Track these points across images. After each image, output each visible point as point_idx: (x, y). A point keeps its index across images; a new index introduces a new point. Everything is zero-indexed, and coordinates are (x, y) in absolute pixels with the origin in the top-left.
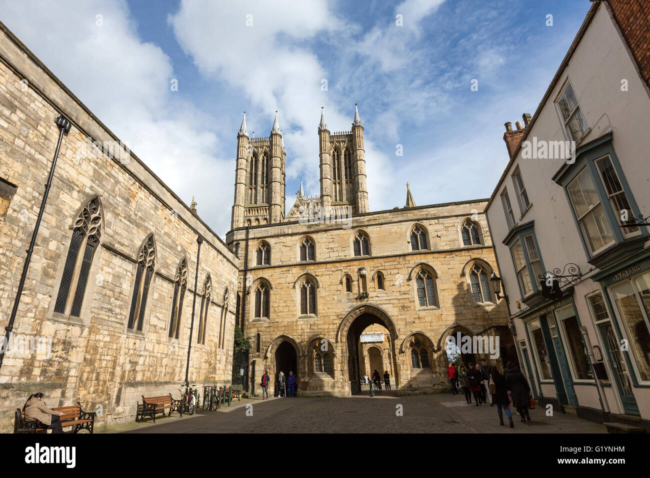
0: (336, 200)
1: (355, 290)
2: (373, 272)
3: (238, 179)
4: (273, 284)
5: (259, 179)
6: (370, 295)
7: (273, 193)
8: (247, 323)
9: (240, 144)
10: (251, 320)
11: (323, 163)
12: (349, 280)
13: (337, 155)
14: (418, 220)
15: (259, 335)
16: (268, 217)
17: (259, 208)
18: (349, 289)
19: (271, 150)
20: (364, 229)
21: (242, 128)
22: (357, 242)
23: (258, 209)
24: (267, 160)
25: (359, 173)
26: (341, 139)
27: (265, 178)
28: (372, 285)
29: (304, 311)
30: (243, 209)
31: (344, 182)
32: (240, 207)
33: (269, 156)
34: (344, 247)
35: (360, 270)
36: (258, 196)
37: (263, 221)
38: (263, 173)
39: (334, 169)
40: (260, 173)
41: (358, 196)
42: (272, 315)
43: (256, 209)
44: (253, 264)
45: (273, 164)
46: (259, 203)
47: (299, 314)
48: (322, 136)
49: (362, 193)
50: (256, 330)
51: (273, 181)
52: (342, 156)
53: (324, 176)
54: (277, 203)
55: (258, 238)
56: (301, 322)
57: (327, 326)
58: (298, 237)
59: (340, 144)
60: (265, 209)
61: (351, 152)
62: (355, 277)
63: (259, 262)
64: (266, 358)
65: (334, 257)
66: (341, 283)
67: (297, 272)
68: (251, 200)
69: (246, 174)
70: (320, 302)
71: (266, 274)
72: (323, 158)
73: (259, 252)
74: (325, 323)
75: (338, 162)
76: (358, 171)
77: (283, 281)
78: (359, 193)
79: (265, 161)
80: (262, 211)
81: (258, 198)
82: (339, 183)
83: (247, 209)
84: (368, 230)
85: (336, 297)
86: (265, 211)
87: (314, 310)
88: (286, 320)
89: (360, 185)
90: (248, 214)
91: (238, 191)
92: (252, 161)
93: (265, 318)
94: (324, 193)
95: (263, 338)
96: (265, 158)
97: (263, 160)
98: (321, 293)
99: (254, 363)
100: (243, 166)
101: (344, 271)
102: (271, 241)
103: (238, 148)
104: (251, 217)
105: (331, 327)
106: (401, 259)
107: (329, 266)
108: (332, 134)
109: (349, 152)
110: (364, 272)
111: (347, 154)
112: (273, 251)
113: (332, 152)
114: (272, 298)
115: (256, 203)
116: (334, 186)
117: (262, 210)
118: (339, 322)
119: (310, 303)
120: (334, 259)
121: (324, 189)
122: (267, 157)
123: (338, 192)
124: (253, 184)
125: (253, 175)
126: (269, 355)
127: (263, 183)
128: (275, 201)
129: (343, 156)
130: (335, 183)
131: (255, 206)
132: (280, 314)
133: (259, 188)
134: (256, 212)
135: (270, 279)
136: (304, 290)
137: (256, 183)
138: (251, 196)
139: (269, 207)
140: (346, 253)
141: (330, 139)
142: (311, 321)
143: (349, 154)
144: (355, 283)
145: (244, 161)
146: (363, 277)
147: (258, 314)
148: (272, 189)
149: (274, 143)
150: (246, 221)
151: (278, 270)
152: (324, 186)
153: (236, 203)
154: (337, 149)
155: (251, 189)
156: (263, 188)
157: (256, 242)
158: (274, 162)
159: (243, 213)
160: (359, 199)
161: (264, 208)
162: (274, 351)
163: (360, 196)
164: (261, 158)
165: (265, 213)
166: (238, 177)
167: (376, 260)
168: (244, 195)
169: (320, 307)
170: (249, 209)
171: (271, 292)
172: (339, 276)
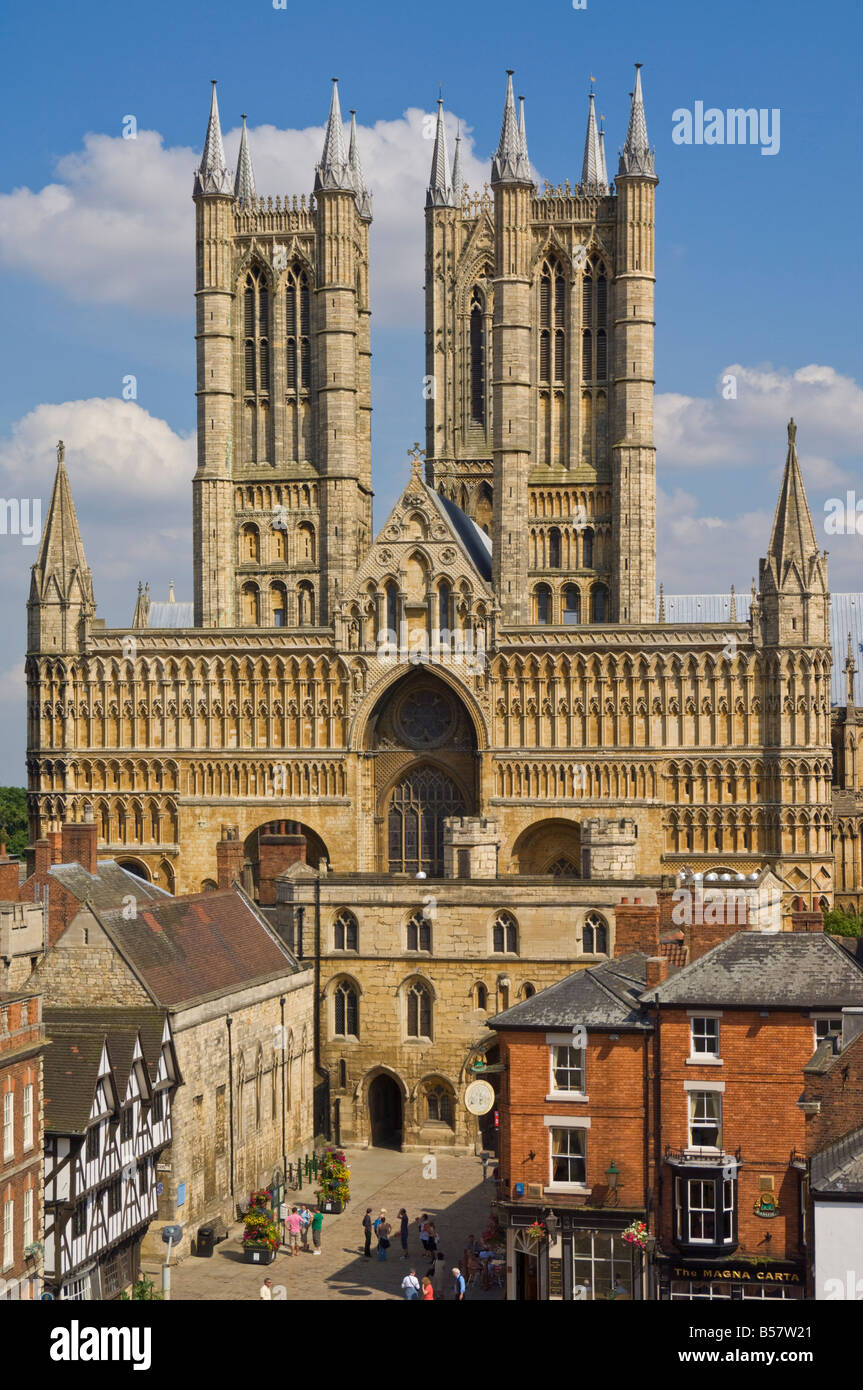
0: (548, 461)
1: (492, 1006)
2: (520, 983)
3: (208, 377)
4: (364, 985)
5: (280, 368)
7: (331, 432)
8: (323, 1043)
9: (206, 226)
10: (330, 1040)
11: (507, 322)
12: (482, 991)
13: (559, 280)
14: (596, 906)
15: (343, 1062)
16: (316, 520)
17: (283, 485)
18: (482, 1004)
19: (319, 256)
20: (512, 910)
21: (209, 161)
22: (498, 929)
23: (278, 487)
24: (304, 289)
25: (630, 375)
26: (575, 220)
27: (299, 365)
28: (517, 1000)
29: (412, 1031)
30: (230, 488)
31: (577, 393)
32: (219, 484)
33: (309, 277)
34: (479, 937)
35: (500, 978)
36: (279, 435)
37: (297, 530)
38: (291, 342)
39: (546, 335)
40: (280, 344)
41: (619, 463)
42: (362, 1033)
43: (272, 488)
44: (329, 947)
45: (329, 319)
46: (283, 468)
47: (405, 1036)
48: (506, 208)
49: (633, 453)
50: (339, 1054)
51: (330, 385)
52: (575, 289)
53: (505, 372)
54: (345, 470)
55: (336, 905)
56: (407, 1049)
57: (446, 1059)
58: (403, 911)
59: (570, 238)
60: (305, 488)
61: (609, 271)
62: (491, 988)
63: (339, 944)
64: (356, 1097)
65: (460, 952)
66: (471, 995)
67: (401, 971)
68: (255, 447)
69: (234, 349)
70: (436, 1020)
71: (352, 969)
72: (506, 302)
73: (339, 926)
74: (443, 1054)
75: (560, 306)
76: (624, 361)
77: (377, 982)
78: (624, 454)
79: (298, 293)
80: (294, 497)
81: (279, 444)
82: (559, 394)
83: (244, 487)
84: (518, 912)
85: (461, 1016)
86: (303, 494)
87: (428, 1031)
88: (385, 1045)
89: (629, 422)
90: (249, 505)
91: (208, 422)
92: (250, 292)
93: (352, 1037)
94: (505, 440)
95: (349, 1067)
96: (298, 282)
97: (291, 290)
98: (439, 1007)
99: (338, 1102)
100: (222, 325)
101: (475, 975)
102: (359, 912)
103: (200, 245)
104: (258, 515)
105: (453, 1059)
106: (564, 967)
107: (452, 966)
108: (541, 194)
109: (602, 268)
110: (505, 982)
111: (595, 278)
112: (362, 930)
113: (538, 269)
114: (363, 1008)
115: (271, 458)
116: (541, 402)
117: (293, 491)
118: (464, 1052)
119: (422, 1019)
120: (461, 956)
121: (506, 426)
122: (304, 279)
123: (554, 429)
124: (259, 386)
125: (258, 350)
126: (359, 1093)
127: (292, 383)
128: (339, 462)
129: (578, 289)
130: (545, 395)
131: (271, 474)
132: (375, 1034)
133: (279, 405)
134: (274, 496)
135: (358, 977)
136: (412, 998)
137: (268, 383)
138: (255, 433)
139: (318, 480)
140: (480, 947)
141: (535, 215)
142: (424, 1048)
143: (602, 279)
144: (492, 997)
145: (223, 303)
146: (504, 989)
147: (340, 1029)
148: (325, 415)
149: (328, 230)
150: (241, 531)
151: (371, 964)
152: (506, 414)
153: (206, 470)
154: (557, 259)
155: (251, 403)
156: (292, 402)
157: (332, 910)
158: (329, 309)
159: (229, 502)
160: (623, 475)
161: (301, 485)
162: (366, 1087)
163: (625, 464)
164: (282, 285)
165: (304, 503)
166: (208, 366)
167: (526, 965)
168: (230, 436)
169: (437, 1027)
170: (250, 488)
171: (361, 998)
172: (467, 984)
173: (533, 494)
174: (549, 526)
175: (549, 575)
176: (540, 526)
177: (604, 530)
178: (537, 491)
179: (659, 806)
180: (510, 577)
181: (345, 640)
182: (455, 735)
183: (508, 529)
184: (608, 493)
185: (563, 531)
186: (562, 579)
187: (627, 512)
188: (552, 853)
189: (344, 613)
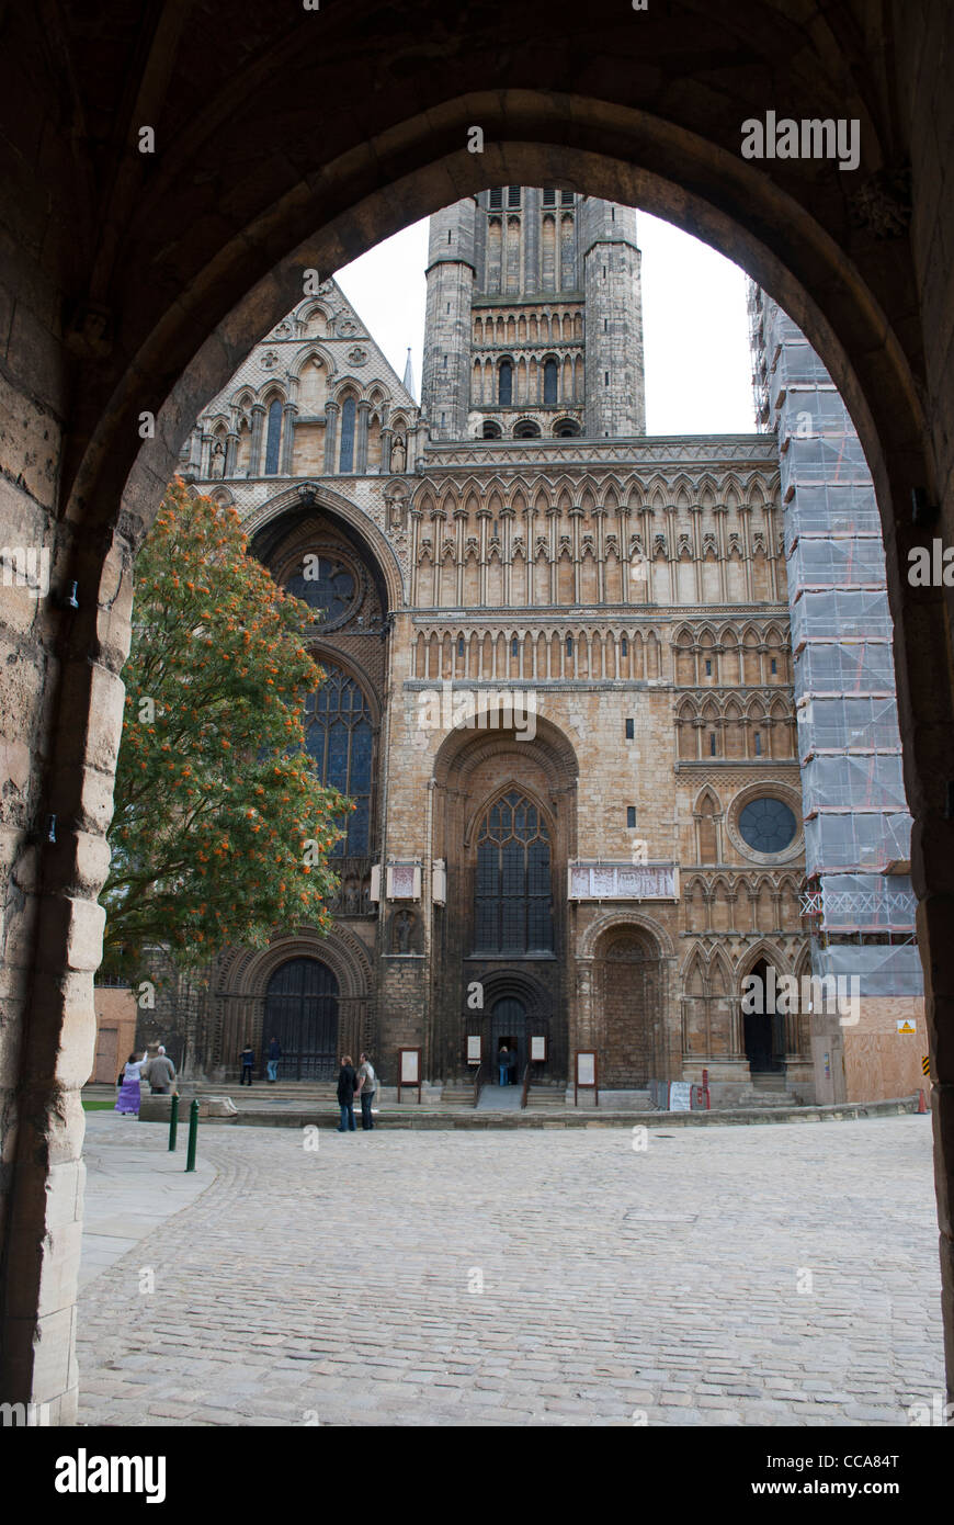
31: (536, 213)
41: (594, 264)
78: (601, 251)
94: (443, 251)
121: (445, 236)
123: (507, 256)
130: (496, 222)
152: (445, 223)
160: (600, 275)
163: (603, 262)
173: (479, 319)
174: (499, 354)
175: (496, 411)
176: (487, 355)
177: (573, 356)
178: (484, 315)
179: (665, 690)
180: (445, 407)
181: (205, 466)
182: (359, 612)
183: (444, 351)
184: (578, 314)
185: (517, 359)
186: (516, 415)
187: (606, 316)
188: (497, 783)
189: (205, 431)
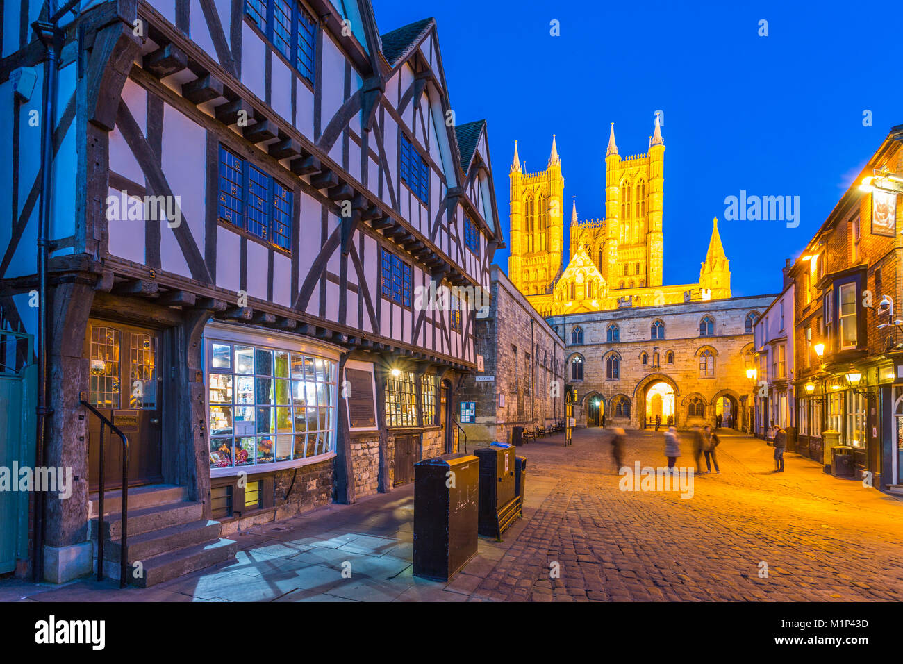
1: (650, 363)
2: (665, 351)
4: (586, 357)
6: (662, 367)
8: (566, 383)
10: (569, 381)
12: (646, 356)
14: (708, 311)
18: (645, 362)
22: (654, 328)
28: (663, 360)
29: (609, 375)
34: (643, 332)
35: (655, 348)
42: (585, 378)
44: (570, 342)
47: (606, 378)
55: (573, 324)
56: (607, 383)
57: (626, 387)
58: (605, 323)
62: (651, 353)
63: (574, 341)
64: (582, 405)
65: (634, 338)
66: (639, 358)
67: (604, 349)
70: (621, 370)
71: (580, 350)
73: (574, 334)
74: (625, 385)
77: (592, 355)
84: (664, 319)
85: (634, 368)
87: (617, 375)
88: (596, 382)
93: (580, 380)
95: (578, 393)
98: (623, 364)
99: (573, 408)
101: (642, 349)
102: (584, 326)
105: (630, 387)
106: (690, 342)
107: (630, 345)
110: (658, 350)
112: (585, 334)
114: (585, 367)
118: (635, 384)
119: (614, 371)
120: (635, 340)
126: (583, 403)
132: (591, 378)
135: (583, 354)
136: (609, 362)
140: (645, 336)
142: (615, 383)
144: (651, 358)
146: (657, 354)
147: (574, 377)
151: (589, 348)
157: (571, 326)
167: (668, 342)
169: (622, 373)
171: (584, 363)
172: (638, 353)
